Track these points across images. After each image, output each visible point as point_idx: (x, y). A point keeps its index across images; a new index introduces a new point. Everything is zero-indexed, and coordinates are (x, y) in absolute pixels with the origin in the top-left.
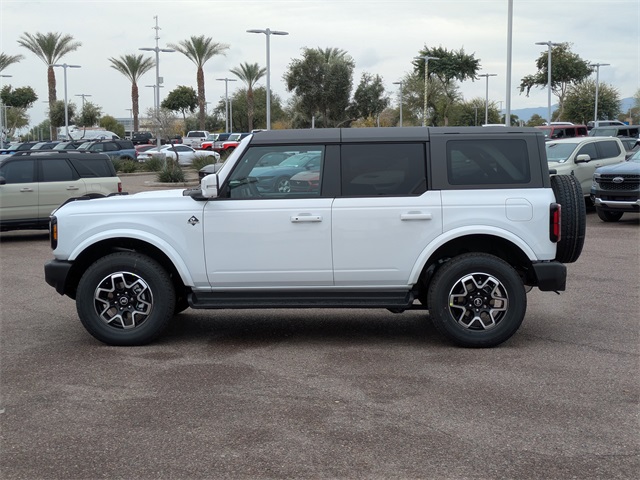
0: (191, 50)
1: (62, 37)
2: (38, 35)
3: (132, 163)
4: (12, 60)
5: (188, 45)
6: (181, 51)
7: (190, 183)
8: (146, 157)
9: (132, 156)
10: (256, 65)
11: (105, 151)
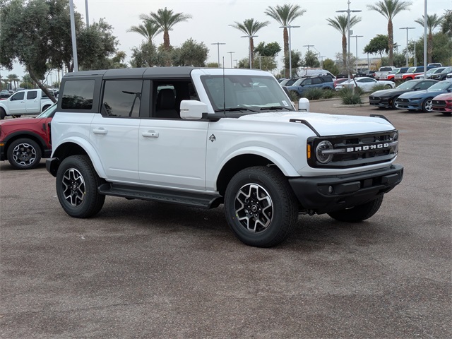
0: (384, 9)
1: (293, 7)
2: (278, 7)
3: (330, 91)
4: (262, 25)
5: (382, 5)
6: (377, 10)
7: (365, 104)
8: (341, 87)
9: (331, 87)
10: (435, 15)
11: (312, 84)
